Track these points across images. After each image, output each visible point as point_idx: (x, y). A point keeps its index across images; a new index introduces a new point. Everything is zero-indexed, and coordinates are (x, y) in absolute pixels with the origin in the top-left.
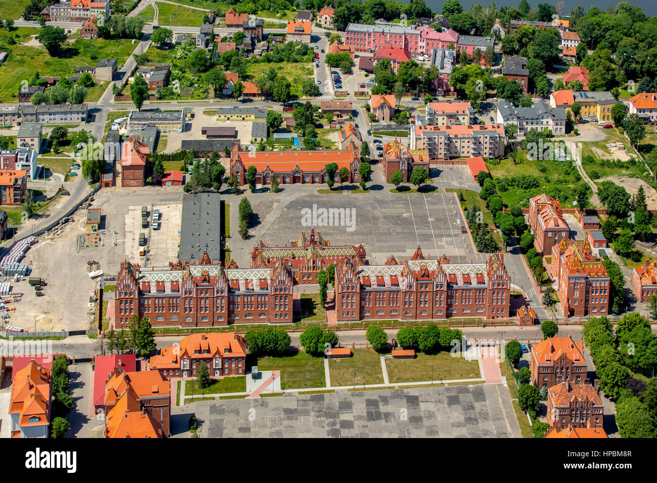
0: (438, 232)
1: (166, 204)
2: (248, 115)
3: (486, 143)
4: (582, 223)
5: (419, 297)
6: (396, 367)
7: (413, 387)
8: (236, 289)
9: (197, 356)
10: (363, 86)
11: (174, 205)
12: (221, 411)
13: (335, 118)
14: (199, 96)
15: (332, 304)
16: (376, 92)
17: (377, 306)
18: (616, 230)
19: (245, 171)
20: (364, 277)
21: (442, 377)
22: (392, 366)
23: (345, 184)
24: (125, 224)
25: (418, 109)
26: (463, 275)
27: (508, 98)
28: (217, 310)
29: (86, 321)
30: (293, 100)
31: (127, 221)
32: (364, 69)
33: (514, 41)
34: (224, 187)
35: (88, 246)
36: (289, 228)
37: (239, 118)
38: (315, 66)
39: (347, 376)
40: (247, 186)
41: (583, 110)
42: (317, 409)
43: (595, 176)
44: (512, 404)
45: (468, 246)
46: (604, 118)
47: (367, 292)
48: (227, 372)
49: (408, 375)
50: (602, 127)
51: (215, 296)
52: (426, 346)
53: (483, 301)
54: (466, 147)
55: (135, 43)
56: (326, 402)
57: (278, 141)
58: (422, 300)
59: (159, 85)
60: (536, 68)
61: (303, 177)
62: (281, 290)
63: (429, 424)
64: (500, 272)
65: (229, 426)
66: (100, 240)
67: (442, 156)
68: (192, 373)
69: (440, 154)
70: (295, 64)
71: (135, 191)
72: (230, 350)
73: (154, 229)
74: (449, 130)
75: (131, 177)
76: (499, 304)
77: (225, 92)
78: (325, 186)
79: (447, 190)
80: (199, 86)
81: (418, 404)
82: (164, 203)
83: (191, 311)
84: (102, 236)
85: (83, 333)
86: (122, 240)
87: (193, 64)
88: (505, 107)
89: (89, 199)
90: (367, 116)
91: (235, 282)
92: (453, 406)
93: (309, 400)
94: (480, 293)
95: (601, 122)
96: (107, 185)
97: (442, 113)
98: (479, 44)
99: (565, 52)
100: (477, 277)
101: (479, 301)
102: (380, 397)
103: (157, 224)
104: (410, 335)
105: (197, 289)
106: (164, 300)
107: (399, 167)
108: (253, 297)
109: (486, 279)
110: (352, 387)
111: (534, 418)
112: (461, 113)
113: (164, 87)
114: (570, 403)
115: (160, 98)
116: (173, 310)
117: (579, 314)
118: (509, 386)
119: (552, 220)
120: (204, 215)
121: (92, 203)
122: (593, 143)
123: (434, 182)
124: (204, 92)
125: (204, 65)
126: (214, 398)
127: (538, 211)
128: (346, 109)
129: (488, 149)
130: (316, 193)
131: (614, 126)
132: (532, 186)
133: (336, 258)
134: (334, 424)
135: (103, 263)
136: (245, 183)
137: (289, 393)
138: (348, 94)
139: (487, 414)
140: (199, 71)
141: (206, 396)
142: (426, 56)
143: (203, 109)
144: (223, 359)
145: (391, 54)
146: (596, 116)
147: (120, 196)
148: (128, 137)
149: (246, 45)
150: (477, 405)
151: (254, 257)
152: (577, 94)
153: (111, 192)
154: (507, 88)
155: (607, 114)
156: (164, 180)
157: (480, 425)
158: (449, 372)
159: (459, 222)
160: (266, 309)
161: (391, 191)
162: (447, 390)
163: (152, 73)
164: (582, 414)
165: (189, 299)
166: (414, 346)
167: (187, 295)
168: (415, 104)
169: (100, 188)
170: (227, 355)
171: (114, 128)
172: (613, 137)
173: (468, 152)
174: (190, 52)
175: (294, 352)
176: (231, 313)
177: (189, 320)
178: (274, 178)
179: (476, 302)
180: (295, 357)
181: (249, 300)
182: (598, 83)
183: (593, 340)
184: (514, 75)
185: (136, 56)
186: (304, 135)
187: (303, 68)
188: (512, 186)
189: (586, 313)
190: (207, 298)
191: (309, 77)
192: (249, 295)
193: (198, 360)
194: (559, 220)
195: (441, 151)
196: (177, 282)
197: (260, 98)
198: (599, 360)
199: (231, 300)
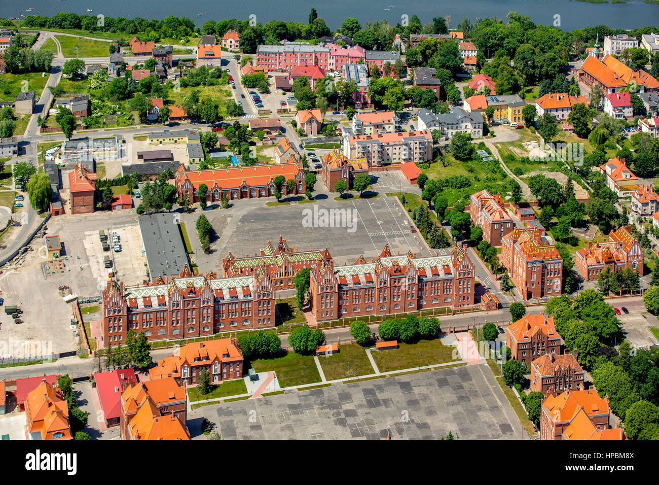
0: (389, 233)
1: (121, 227)
2: (180, 138)
3: (416, 148)
4: (519, 215)
5: (392, 291)
6: (382, 358)
7: (404, 374)
8: (221, 298)
9: (197, 363)
10: (284, 104)
11: (129, 228)
12: (229, 413)
13: (265, 136)
14: (125, 123)
15: (308, 307)
16: (301, 108)
17: (354, 303)
18: (552, 219)
19: (194, 190)
20: (340, 277)
21: (427, 362)
22: (379, 357)
23: (292, 195)
24: (85, 249)
25: (341, 122)
26: (431, 267)
27: (426, 106)
28: (203, 320)
29: (73, 343)
30: (219, 121)
31: (86, 246)
32: (281, 88)
33: (417, 54)
34: (176, 206)
35: (54, 273)
36: (248, 240)
37: (171, 141)
38: (232, 88)
39: (340, 370)
40: (198, 205)
41: (496, 113)
42: (319, 402)
43: (519, 172)
44: (496, 381)
45: (421, 244)
46: (515, 119)
47: (344, 291)
48: (225, 377)
49: (396, 364)
50: (514, 128)
51: (202, 306)
52: (408, 335)
53: (450, 291)
54: (397, 154)
55: (45, 76)
56: (326, 395)
57: (216, 160)
58: (395, 294)
59: (82, 115)
60: (446, 77)
61: (250, 192)
62: (264, 296)
63: (426, 406)
64: (466, 262)
65: (240, 425)
66: (65, 266)
67: (375, 164)
68: (192, 381)
69: (374, 162)
70: (211, 87)
71: (86, 217)
72: (228, 355)
73: (117, 251)
74: (380, 139)
75: (81, 203)
76: (465, 292)
77: (150, 117)
78: (273, 199)
79: (388, 195)
80: (122, 113)
81: (411, 389)
82: (118, 226)
83: (178, 323)
84: (66, 262)
85: (73, 354)
86: (87, 264)
87: (112, 93)
88: (427, 114)
89: (42, 228)
90: (294, 131)
91: (219, 291)
92: (444, 387)
93: (309, 395)
94: (447, 283)
95: (512, 123)
96: (57, 213)
97: (369, 124)
98: (386, 57)
99: (466, 62)
100: (444, 268)
101: (447, 292)
102: (375, 386)
103: (118, 246)
104: (392, 327)
105: (184, 301)
106: (151, 315)
107: (341, 176)
108: (237, 305)
109: (452, 270)
110: (347, 379)
111: (520, 391)
112: (386, 122)
113: (88, 116)
114: (555, 372)
115: (87, 128)
116: (160, 324)
117: (536, 297)
118: (490, 365)
119: (498, 213)
120: (164, 233)
121: (46, 232)
122: (509, 143)
123: (373, 188)
124: (129, 119)
125: (123, 93)
126: (218, 402)
127: (482, 206)
128: (274, 126)
129: (418, 154)
130: (266, 206)
131: (525, 126)
132: (465, 186)
133: (305, 263)
134: (338, 414)
135: (73, 286)
136: (195, 201)
137: (289, 391)
138: (271, 112)
139: (476, 391)
140: (120, 99)
141: (210, 400)
142: (335, 72)
143: (132, 135)
144: (222, 364)
145: (306, 72)
146: (507, 118)
147: (73, 223)
148: (64, 166)
149: (159, 71)
150: (465, 384)
151: (227, 269)
152: (489, 98)
153: (62, 219)
154: (424, 96)
155: (517, 116)
156: (114, 204)
157: (472, 401)
158: (432, 357)
159: (406, 222)
160: (250, 315)
161: (336, 199)
162: (435, 373)
163: (72, 103)
164: (565, 382)
165: (176, 311)
166: (396, 337)
167: (175, 308)
168: (337, 118)
169: (50, 216)
170: (225, 359)
171: (49, 158)
172: (526, 136)
173: (399, 159)
174: (103, 81)
175: (284, 353)
176: (216, 322)
177: (176, 332)
178: (222, 195)
179: (444, 292)
180: (285, 357)
181: (234, 308)
182: (505, 88)
183: (559, 316)
184: (427, 85)
185: (51, 88)
186: (240, 153)
187: (221, 91)
188: (447, 186)
189: (542, 295)
190: (194, 309)
191: (229, 98)
192: (233, 303)
193: (197, 367)
194: (503, 212)
195: (375, 159)
196: (163, 296)
197: (186, 121)
198: (569, 333)
199: (217, 309)
